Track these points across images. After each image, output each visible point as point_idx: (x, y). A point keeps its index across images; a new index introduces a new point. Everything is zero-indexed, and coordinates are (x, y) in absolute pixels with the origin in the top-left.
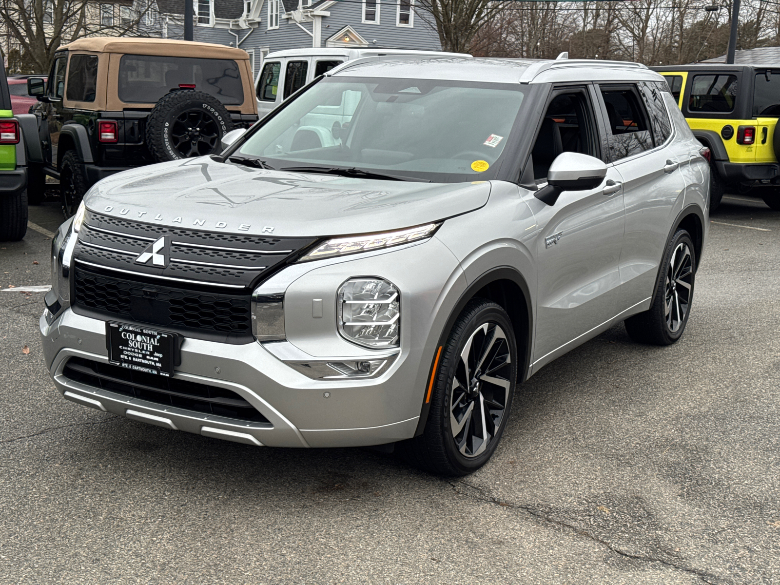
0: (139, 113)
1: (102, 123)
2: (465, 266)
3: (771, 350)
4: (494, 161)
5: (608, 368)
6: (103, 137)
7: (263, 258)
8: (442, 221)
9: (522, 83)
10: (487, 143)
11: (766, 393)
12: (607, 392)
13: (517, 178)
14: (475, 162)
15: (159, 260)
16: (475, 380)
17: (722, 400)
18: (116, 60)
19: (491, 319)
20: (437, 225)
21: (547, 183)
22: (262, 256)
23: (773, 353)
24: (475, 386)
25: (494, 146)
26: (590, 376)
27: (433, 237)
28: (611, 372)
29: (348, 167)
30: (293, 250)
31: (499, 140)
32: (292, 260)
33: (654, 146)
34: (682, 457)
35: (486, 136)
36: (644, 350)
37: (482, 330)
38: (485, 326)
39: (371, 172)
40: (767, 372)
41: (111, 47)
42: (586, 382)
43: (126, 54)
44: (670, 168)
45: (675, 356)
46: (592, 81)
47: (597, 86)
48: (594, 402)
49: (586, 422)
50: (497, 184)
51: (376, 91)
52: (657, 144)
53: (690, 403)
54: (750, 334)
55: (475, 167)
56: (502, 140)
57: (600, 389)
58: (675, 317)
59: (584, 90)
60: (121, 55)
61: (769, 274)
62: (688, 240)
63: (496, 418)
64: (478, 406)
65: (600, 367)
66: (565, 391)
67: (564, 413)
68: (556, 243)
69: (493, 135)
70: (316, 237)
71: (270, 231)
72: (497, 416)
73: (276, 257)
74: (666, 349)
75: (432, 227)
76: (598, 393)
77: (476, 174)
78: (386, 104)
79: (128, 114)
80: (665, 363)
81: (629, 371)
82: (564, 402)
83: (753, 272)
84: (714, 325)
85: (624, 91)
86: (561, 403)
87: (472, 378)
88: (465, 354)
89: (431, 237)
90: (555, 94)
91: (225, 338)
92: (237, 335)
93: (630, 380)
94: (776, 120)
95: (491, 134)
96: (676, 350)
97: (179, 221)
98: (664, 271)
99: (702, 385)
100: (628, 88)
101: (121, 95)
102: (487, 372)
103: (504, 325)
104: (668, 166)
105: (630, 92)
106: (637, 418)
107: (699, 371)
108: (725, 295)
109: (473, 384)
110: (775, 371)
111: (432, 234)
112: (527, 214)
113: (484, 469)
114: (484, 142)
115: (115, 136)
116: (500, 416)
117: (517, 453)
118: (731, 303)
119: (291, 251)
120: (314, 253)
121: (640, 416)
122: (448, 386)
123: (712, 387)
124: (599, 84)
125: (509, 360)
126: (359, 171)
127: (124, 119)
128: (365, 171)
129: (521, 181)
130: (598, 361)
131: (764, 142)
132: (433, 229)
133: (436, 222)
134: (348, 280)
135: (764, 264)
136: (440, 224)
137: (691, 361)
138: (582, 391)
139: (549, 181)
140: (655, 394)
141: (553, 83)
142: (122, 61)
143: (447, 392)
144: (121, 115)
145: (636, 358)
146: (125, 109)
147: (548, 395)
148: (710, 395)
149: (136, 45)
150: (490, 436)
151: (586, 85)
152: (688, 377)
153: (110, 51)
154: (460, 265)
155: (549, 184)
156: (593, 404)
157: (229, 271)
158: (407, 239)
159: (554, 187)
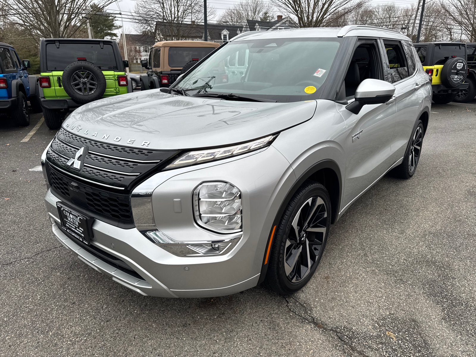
0: (177, 71)
1: (162, 76)
2: (294, 167)
3: (463, 182)
4: (320, 86)
5: (379, 195)
6: (163, 82)
7: (139, 166)
8: (278, 133)
9: (338, 37)
10: (315, 75)
11: (470, 214)
12: (380, 213)
13: (335, 97)
14: (307, 87)
15: (77, 165)
16: (303, 232)
17: (447, 220)
18: (167, 49)
19: (314, 195)
20: (274, 136)
21: (354, 100)
22: (139, 164)
23: (464, 184)
24: (303, 237)
25: (320, 76)
26: (370, 201)
27: (271, 146)
28: (381, 197)
29: (228, 93)
30: (161, 160)
31: (324, 72)
32: (160, 168)
33: (409, 76)
34: (436, 274)
35: (315, 70)
36: (396, 182)
37: (308, 203)
38: (310, 201)
39: (241, 96)
40: (466, 197)
41: (165, 44)
42: (368, 205)
43: (171, 47)
44: (417, 88)
45: (413, 186)
46: (379, 37)
47: (382, 41)
48: (374, 221)
49: (371, 238)
50: (321, 102)
51: (252, 47)
52: (410, 75)
53: (429, 223)
54: (448, 170)
55: (307, 91)
56: (325, 72)
57: (376, 211)
58: (412, 165)
59: (375, 42)
60: (169, 48)
61: (445, 135)
62: (421, 125)
63: (317, 251)
64: (304, 249)
65: (374, 194)
66: (357, 212)
67: (357, 231)
68: (358, 138)
69: (319, 69)
70: (179, 150)
71: (146, 144)
72: (317, 250)
73: (147, 166)
74: (407, 181)
75: (270, 138)
76: (375, 213)
77: (307, 96)
78: (257, 54)
79: (173, 72)
80: (408, 191)
81: (390, 197)
82: (356, 221)
83: (438, 134)
84: (428, 165)
85: (395, 45)
86: (355, 222)
87: (301, 232)
88: (295, 223)
89: (269, 146)
90: (359, 43)
91: (117, 223)
92: (125, 222)
93: (392, 204)
94: (443, 66)
95: (318, 69)
96: (413, 182)
97: (96, 135)
98: (411, 142)
99: (432, 207)
100: (396, 43)
101: (170, 64)
102: (311, 225)
103: (323, 196)
104: (417, 87)
105: (397, 45)
106: (400, 235)
107: (428, 197)
108: (428, 147)
109: (302, 236)
110: (470, 197)
111: (270, 143)
112: (341, 120)
113: (308, 285)
114: (314, 73)
115: (168, 81)
116: (319, 249)
117: (330, 268)
118: (432, 151)
119: (159, 161)
120: (177, 162)
121: (402, 233)
122: (282, 248)
123: (438, 209)
124: (383, 40)
125: (326, 216)
126: (234, 96)
127: (171, 74)
128: (237, 96)
129: (337, 99)
130: (373, 190)
131: (436, 75)
132: (270, 140)
133: (273, 134)
134: (201, 184)
135: (441, 129)
136: (276, 135)
137: (422, 189)
138: (366, 212)
139: (356, 98)
140: (407, 214)
141: (358, 36)
142: (169, 50)
143: (281, 252)
144: (170, 73)
145: (393, 188)
146: (171, 70)
147: (347, 216)
148: (439, 215)
149: (175, 43)
150: (313, 262)
151: (376, 39)
152: (423, 202)
153: (164, 46)
154: (291, 165)
155: (356, 100)
156: (373, 223)
157: (115, 176)
158: (249, 149)
159: (359, 102)
